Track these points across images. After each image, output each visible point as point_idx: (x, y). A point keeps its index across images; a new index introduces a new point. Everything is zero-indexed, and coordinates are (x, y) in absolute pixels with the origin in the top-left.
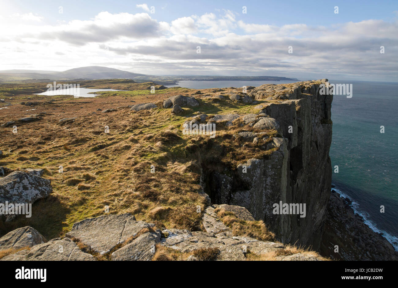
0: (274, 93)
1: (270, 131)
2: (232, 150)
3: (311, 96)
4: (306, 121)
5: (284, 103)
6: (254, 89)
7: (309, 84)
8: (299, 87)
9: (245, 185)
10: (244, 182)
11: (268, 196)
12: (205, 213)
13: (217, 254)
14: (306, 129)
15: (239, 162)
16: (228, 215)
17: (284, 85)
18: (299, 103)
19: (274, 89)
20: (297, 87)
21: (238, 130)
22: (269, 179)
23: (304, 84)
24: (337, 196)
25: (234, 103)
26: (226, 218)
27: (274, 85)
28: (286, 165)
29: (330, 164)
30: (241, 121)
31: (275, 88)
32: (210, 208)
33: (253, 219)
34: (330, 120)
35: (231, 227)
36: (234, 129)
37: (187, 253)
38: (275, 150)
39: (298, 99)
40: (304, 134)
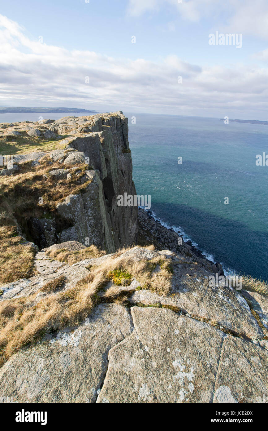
0: (77, 126)
1: (82, 165)
2: (46, 191)
3: (111, 128)
4: (111, 151)
5: (89, 136)
6: (55, 122)
7: (107, 116)
8: (99, 119)
9: (69, 223)
10: (67, 219)
11: (92, 226)
12: (36, 259)
13: (64, 280)
14: (112, 160)
15: (57, 202)
16: (60, 252)
17: (85, 117)
18: (103, 135)
19: (76, 122)
20: (98, 120)
21: (48, 168)
22: (89, 211)
23: (103, 116)
24: (143, 212)
25: (35, 140)
26: (60, 256)
27: (75, 117)
28: (102, 195)
29: (135, 187)
30: (49, 158)
31: (77, 120)
32: (40, 253)
33: (85, 247)
34: (129, 149)
35: (67, 261)
36: (43, 168)
37: (33, 294)
38: (89, 182)
39: (100, 131)
40: (111, 164)
